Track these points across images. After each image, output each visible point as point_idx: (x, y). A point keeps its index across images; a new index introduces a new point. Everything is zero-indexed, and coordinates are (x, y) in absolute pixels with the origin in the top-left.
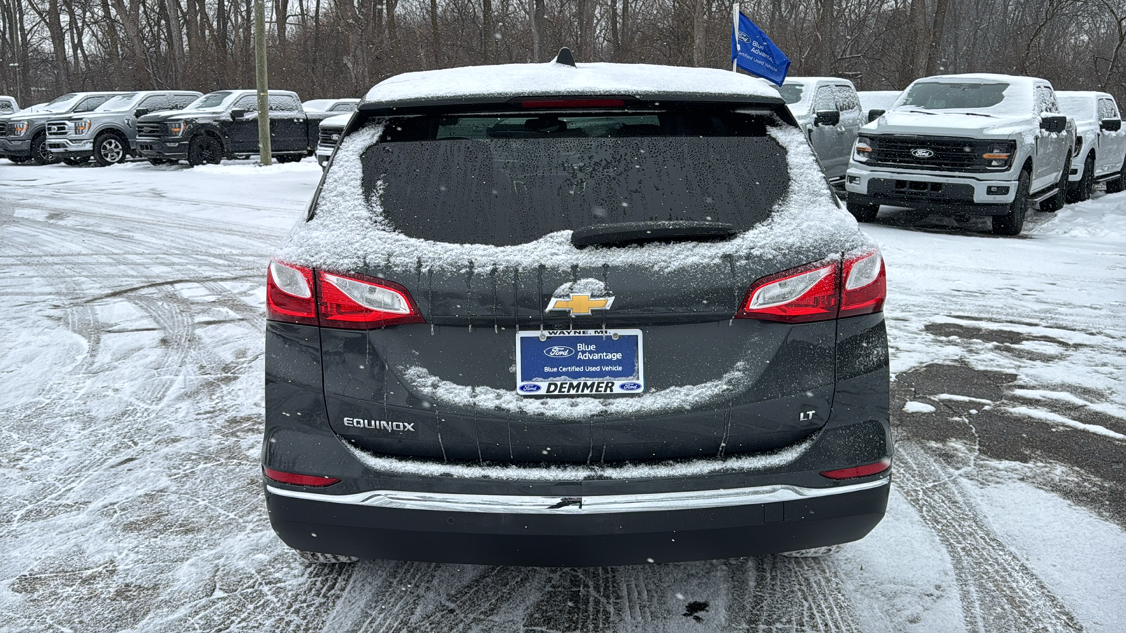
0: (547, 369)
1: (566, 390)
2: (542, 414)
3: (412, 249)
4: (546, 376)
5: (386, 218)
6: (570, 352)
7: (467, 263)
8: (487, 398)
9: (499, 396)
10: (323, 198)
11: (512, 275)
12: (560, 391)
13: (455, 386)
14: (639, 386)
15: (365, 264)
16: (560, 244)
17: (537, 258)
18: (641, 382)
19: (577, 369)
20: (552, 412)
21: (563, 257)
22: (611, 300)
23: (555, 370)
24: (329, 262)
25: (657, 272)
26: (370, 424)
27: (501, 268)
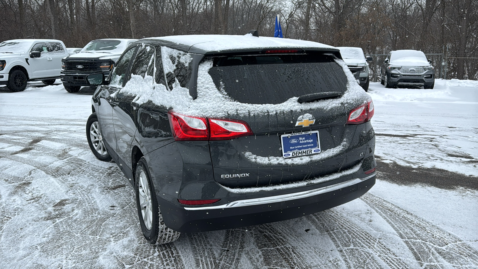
0: (291, 148)
1: (298, 154)
2: (293, 164)
3: (244, 107)
4: (291, 150)
5: (229, 96)
6: (297, 141)
7: (266, 111)
8: (274, 161)
9: (278, 159)
10: (199, 90)
11: (282, 114)
12: (296, 155)
13: (262, 157)
14: (319, 150)
15: (228, 114)
16: (294, 102)
17: (289, 108)
18: (320, 149)
19: (300, 147)
20: (296, 163)
21: (297, 107)
22: (314, 120)
23: (293, 148)
24: (213, 115)
25: (325, 110)
26: (232, 176)
27: (279, 112)
